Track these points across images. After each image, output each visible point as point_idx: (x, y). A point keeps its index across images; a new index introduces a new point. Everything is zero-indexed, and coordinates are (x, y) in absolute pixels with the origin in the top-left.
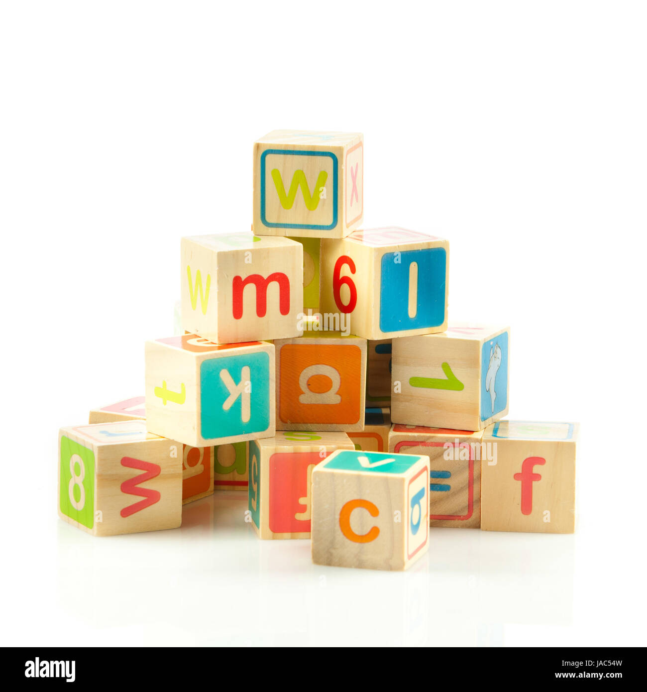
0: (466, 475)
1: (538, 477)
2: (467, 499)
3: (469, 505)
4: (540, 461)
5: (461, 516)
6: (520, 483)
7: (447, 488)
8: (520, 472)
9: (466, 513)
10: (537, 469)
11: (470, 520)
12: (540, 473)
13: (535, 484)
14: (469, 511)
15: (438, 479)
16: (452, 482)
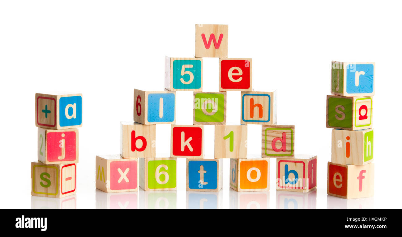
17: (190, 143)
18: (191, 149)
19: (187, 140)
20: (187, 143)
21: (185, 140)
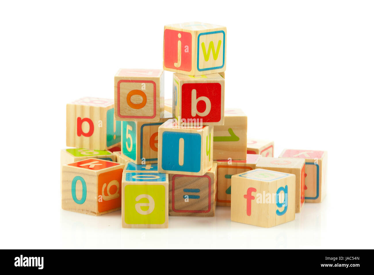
0: (207, 190)
1: (253, 198)
2: (208, 202)
3: (209, 206)
4: (254, 190)
5: (205, 211)
6: (246, 199)
7: (197, 197)
8: (246, 194)
9: (207, 209)
10: (253, 194)
11: (209, 213)
12: (254, 196)
13: (252, 201)
14: (209, 208)
15: (194, 193)
16: (201, 194)
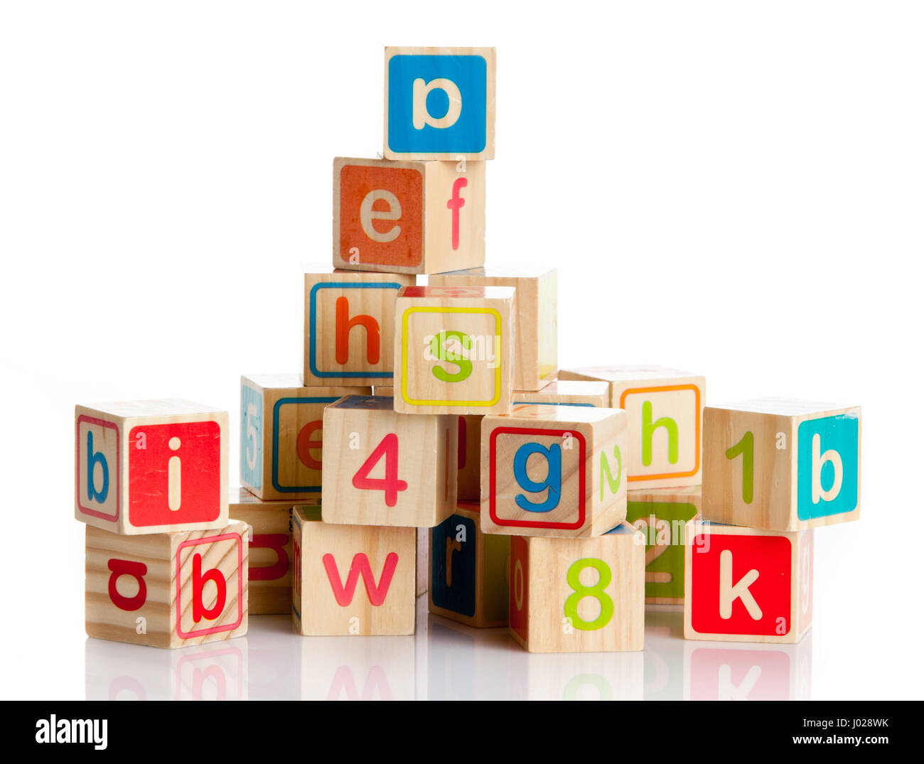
17: (752, 589)
18: (756, 613)
19: (741, 581)
20: (742, 590)
21: (736, 580)
